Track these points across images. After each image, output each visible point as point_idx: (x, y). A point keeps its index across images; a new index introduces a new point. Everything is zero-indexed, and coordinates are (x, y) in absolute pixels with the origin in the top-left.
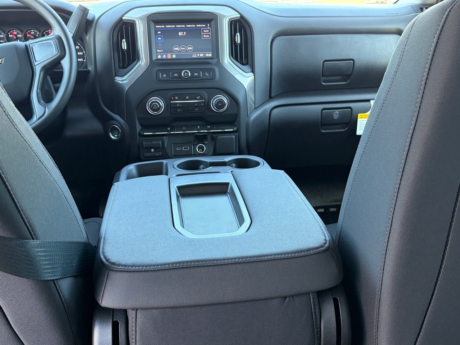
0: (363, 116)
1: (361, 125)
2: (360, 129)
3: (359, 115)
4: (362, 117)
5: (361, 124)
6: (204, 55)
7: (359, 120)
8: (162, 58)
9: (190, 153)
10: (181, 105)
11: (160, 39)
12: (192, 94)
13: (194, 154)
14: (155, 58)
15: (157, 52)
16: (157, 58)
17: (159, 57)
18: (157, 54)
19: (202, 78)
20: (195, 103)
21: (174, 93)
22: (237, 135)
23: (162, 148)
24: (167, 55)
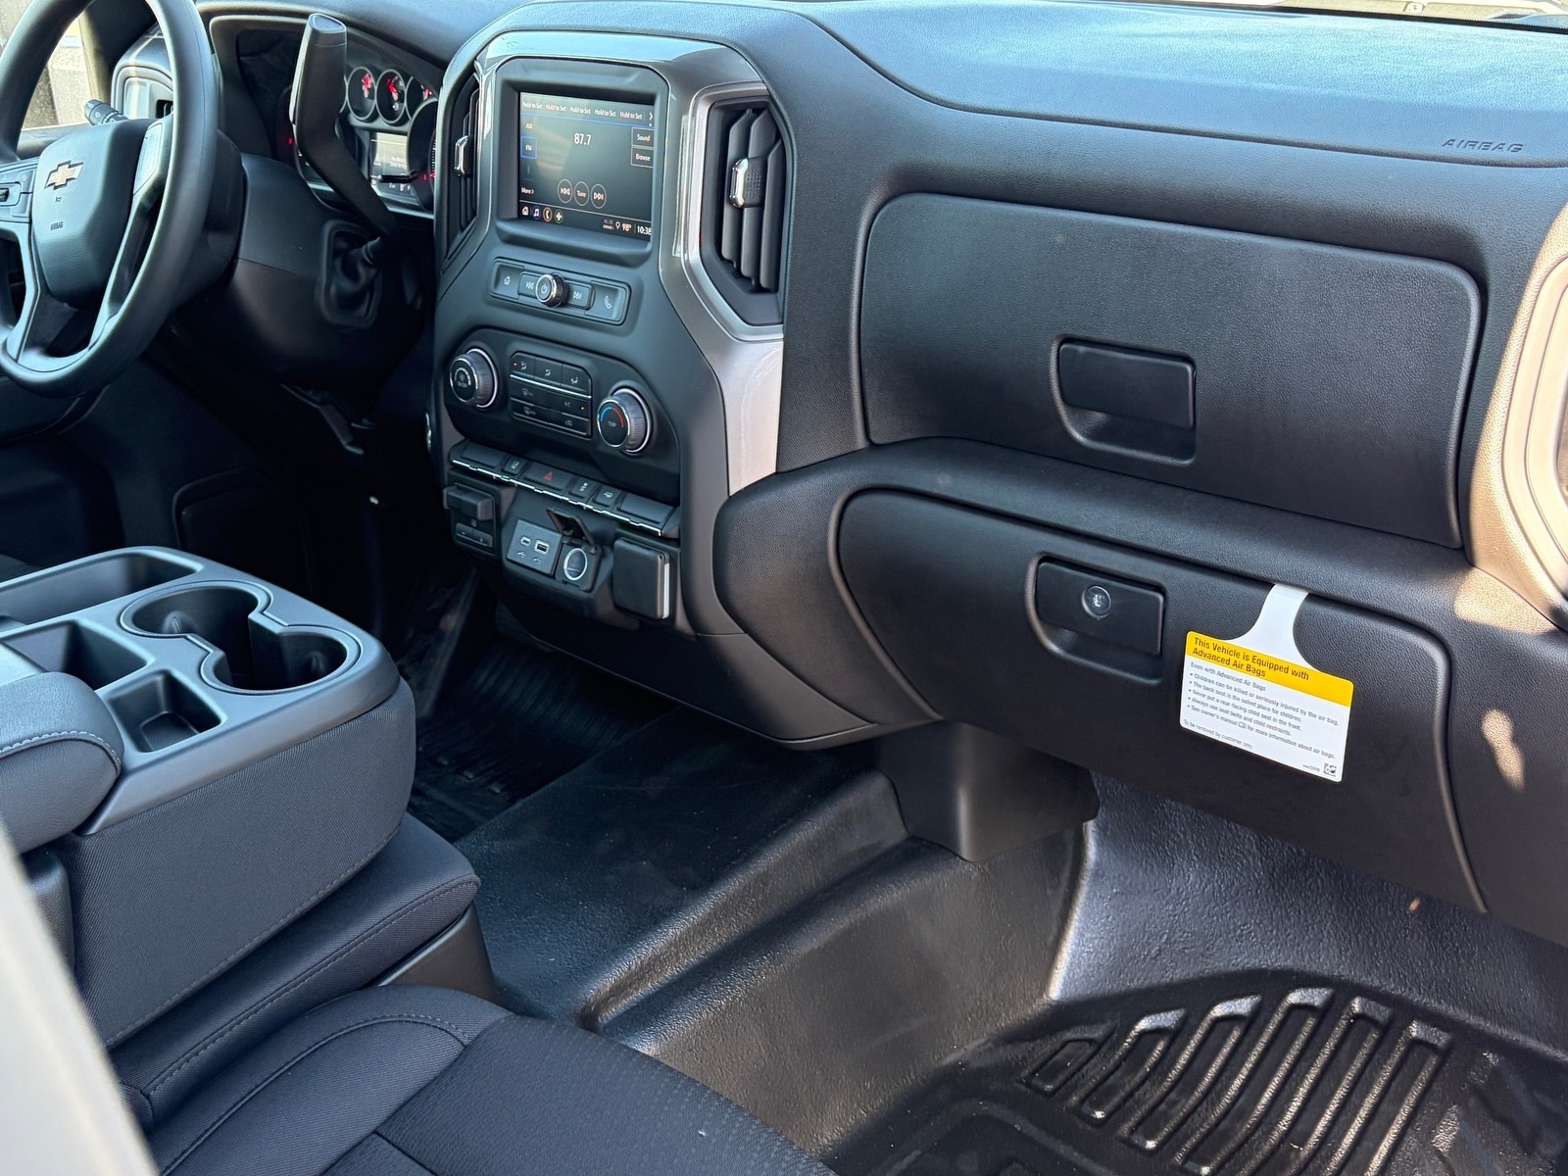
0: (1210, 651)
1: (1197, 689)
2: (1197, 705)
3: (1191, 636)
4: (1206, 651)
5: (1200, 682)
6: (633, 227)
7: (1189, 659)
8: (530, 217)
9: (547, 570)
10: (531, 394)
11: (527, 153)
12: (560, 364)
13: (553, 577)
14: (515, 215)
15: (520, 195)
16: (520, 216)
17: (525, 213)
18: (519, 202)
19: (587, 313)
20: (567, 397)
21: (519, 345)
22: (675, 554)
23: (495, 522)
24: (542, 209)
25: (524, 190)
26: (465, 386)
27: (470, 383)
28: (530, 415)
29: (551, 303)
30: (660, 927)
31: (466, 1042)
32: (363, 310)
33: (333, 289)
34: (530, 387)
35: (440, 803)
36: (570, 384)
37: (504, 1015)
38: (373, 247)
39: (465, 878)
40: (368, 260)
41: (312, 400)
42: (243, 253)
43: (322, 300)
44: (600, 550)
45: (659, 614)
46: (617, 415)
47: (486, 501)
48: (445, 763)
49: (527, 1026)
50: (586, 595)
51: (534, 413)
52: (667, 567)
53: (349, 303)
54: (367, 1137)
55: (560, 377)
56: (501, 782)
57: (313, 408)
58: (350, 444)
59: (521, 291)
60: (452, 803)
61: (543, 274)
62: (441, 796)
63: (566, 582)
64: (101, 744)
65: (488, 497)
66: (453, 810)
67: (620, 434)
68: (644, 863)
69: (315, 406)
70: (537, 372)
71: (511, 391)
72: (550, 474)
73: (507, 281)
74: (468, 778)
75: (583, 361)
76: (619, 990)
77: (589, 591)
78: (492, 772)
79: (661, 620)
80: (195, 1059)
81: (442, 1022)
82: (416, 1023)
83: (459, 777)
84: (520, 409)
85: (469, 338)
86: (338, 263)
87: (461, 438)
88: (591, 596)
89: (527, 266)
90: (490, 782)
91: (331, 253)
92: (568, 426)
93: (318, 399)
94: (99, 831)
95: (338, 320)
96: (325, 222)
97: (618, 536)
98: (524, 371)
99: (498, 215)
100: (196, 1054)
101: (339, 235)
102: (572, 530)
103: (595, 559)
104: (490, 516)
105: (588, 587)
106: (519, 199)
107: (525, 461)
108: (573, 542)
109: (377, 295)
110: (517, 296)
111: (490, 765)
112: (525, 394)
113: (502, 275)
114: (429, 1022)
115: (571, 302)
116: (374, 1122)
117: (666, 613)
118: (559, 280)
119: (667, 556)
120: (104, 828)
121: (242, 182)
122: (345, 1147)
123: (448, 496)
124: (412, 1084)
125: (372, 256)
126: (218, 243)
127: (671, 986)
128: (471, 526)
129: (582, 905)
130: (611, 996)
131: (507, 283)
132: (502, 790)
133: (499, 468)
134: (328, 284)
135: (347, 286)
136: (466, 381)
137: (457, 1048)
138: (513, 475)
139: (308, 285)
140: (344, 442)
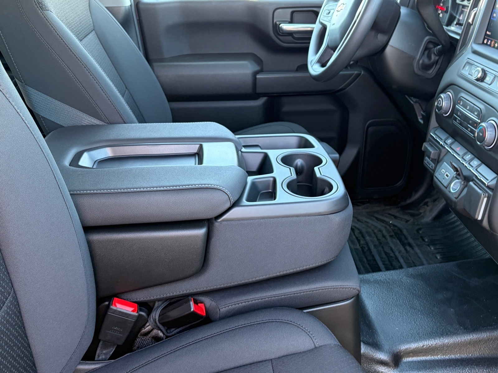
8: (487, 44)
9: (445, 185)
10: (460, 115)
11: (494, 17)
12: (473, 105)
13: (446, 188)
14: (481, 42)
15: (486, 34)
16: (483, 43)
17: (485, 42)
18: (484, 37)
19: (489, 86)
20: (471, 119)
21: (463, 94)
22: (491, 195)
23: (437, 161)
24: (491, 41)
25: (488, 33)
26: (439, 106)
27: (441, 105)
28: (458, 123)
29: (478, 80)
30: (443, 337)
31: (317, 346)
32: (431, 71)
33: (421, 62)
34: (461, 112)
35: (417, 253)
36: (474, 114)
37: (335, 343)
38: (439, 48)
39: (353, 287)
40: (436, 53)
41: (412, 101)
42: (391, 43)
43: (415, 64)
44: (466, 183)
45: (476, 217)
46: (483, 131)
47: (436, 151)
48: (426, 240)
49: (339, 351)
50: (454, 199)
51: (459, 122)
52: (485, 199)
53: (426, 67)
54: (268, 360)
55: (472, 111)
56: (441, 255)
57: (411, 103)
58: (421, 119)
59: (470, 73)
60: (420, 255)
61: (478, 67)
62: (418, 251)
63: (450, 192)
64: (228, 194)
65: (436, 150)
66: (419, 257)
67: (482, 139)
68: (452, 310)
69: (412, 102)
70: (465, 106)
71: (455, 112)
72: (459, 148)
73: (467, 68)
74: (431, 249)
75: (482, 106)
76: (415, 352)
77: (456, 198)
78: (440, 250)
79: (477, 220)
80: (237, 305)
81: (312, 334)
82: (303, 330)
83: (428, 247)
84: (455, 119)
85: (448, 88)
86: (426, 53)
87: (437, 125)
88: (456, 200)
89: (476, 64)
90: (438, 253)
91: (424, 48)
92: (469, 131)
93: (414, 101)
94: (221, 221)
95: (420, 73)
96: (426, 36)
97: (473, 180)
98: (461, 105)
99: (475, 42)
100: (238, 304)
101: (430, 42)
102: (459, 173)
103: (462, 186)
104: (436, 157)
105: (456, 196)
106: (485, 35)
107: (454, 140)
108: (457, 177)
109: (438, 66)
110: (467, 74)
111: (441, 247)
112: (459, 114)
113: (466, 66)
114: (307, 332)
115: (485, 81)
116: (273, 356)
117: (480, 218)
118: (484, 71)
119: (487, 195)
120: (223, 220)
121: (398, 17)
122: (260, 359)
123: (425, 146)
124: (292, 350)
125: (437, 52)
126: (381, 38)
127: (438, 361)
128: (430, 159)
129: (419, 314)
130: (411, 353)
131: (466, 69)
132: (440, 258)
133: (444, 140)
134: (419, 58)
135: (426, 61)
136: (440, 104)
137: (312, 346)
138: (447, 144)
139: (412, 58)
140: (419, 118)
